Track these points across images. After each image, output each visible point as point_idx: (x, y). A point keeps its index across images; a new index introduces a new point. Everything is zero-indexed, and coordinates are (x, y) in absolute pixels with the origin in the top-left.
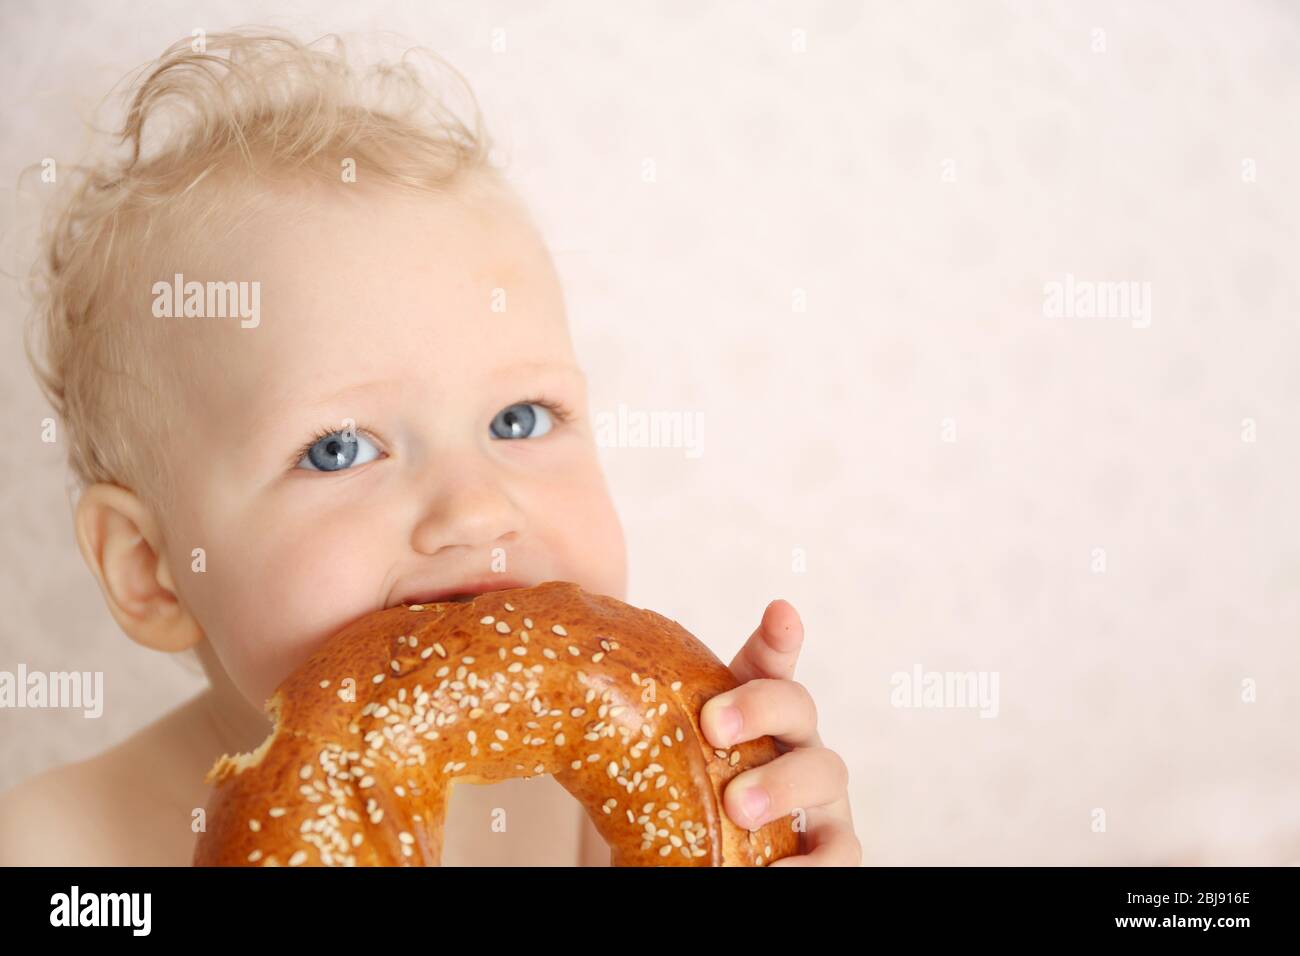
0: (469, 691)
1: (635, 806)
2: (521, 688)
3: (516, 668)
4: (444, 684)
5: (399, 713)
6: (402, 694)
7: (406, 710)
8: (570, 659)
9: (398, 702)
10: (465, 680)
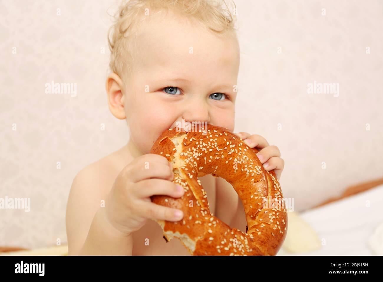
0: (203, 147)
1: (242, 167)
2: (214, 145)
3: (211, 140)
4: (198, 146)
5: (190, 154)
6: (190, 150)
7: (191, 153)
8: (221, 136)
9: (189, 151)
10: (202, 144)
